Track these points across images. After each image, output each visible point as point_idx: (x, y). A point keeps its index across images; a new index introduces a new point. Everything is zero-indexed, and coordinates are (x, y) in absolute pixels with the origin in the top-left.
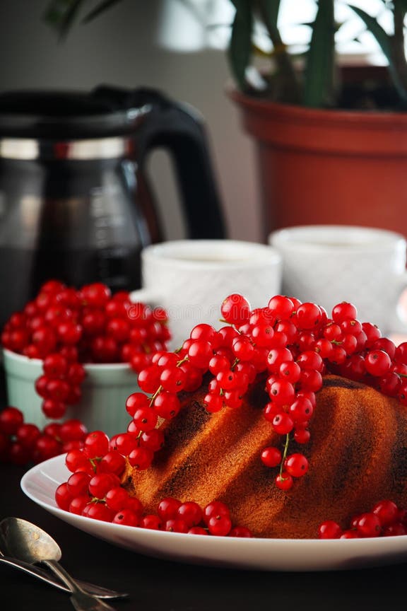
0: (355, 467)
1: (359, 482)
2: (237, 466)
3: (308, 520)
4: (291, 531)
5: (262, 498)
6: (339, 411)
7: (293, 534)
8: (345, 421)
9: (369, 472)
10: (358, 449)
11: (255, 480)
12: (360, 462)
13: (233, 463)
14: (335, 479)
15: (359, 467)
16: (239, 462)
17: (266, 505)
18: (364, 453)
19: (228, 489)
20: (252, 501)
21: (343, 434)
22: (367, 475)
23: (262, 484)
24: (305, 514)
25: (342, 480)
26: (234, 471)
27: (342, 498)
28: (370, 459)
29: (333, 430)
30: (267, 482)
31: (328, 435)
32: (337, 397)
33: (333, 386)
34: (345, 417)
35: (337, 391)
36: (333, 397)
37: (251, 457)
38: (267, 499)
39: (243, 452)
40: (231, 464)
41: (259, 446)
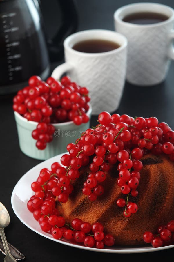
0: (159, 203)
1: (161, 210)
2: (106, 206)
4: (131, 234)
5: (118, 219)
6: (151, 178)
10: (160, 194)
11: (114, 212)
12: (161, 200)
14: (150, 209)
15: (161, 203)
16: (107, 203)
18: (163, 196)
19: (102, 216)
20: (113, 221)
22: (164, 206)
23: (118, 213)
24: (137, 226)
25: (153, 209)
26: (105, 208)
27: (153, 218)
28: (165, 199)
29: (148, 188)
30: (120, 212)
31: (146, 191)
32: (150, 171)
33: (148, 164)
34: (154, 181)
35: (150, 167)
36: (148, 171)
37: (112, 202)
38: (120, 220)
39: (109, 199)
40: (103, 204)
41: (116, 197)
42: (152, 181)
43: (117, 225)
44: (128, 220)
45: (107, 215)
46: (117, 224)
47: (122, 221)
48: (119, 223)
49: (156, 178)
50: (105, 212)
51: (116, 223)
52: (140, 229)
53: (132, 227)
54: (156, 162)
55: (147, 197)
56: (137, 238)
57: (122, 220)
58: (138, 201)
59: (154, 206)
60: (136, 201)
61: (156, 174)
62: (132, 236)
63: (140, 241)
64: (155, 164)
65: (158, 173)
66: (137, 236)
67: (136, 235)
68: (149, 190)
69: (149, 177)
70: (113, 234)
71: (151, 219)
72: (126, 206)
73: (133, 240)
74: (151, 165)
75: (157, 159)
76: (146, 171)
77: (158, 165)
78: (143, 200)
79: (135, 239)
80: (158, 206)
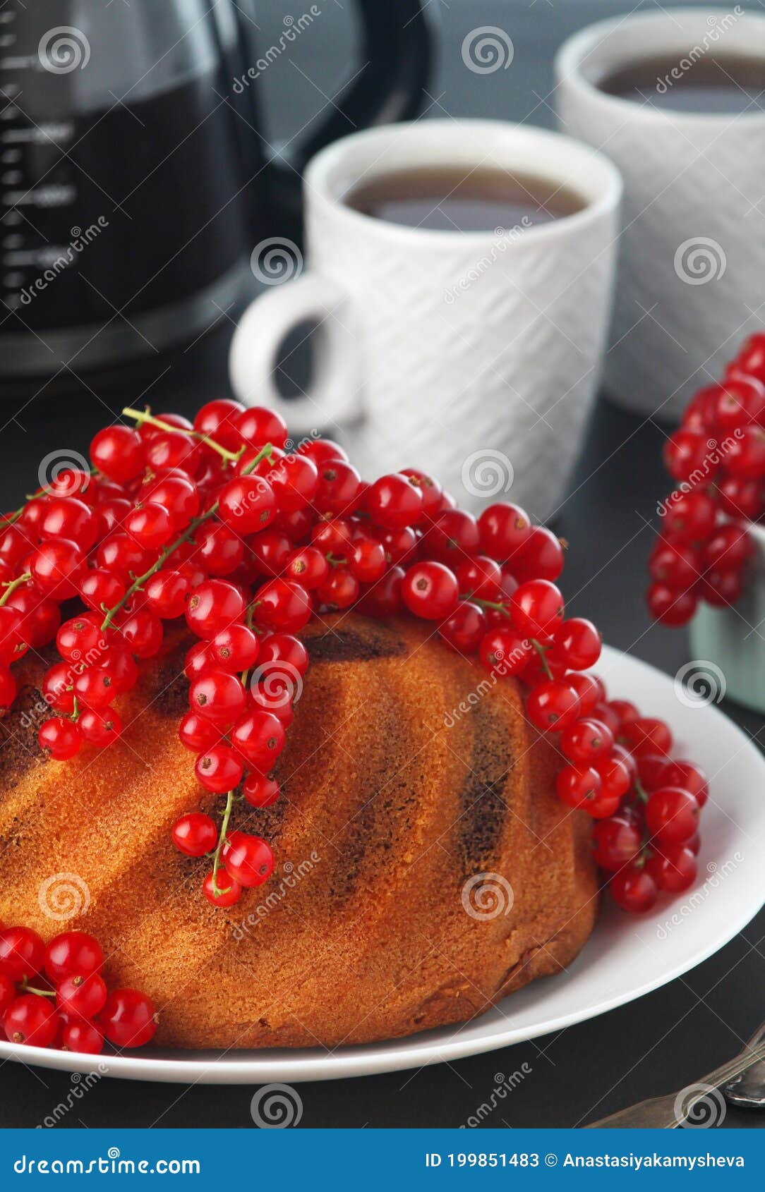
0: (378, 846)
1: (387, 881)
2: (122, 851)
3: (276, 967)
4: (237, 995)
5: (176, 919)
6: (345, 726)
7: (243, 999)
8: (358, 746)
9: (409, 858)
10: (388, 804)
11: (162, 881)
12: (391, 834)
13: (114, 843)
14: (334, 876)
15: (387, 847)
16: (126, 840)
17: (184, 937)
18: (399, 814)
19: (101, 901)
20: (151, 924)
21: (354, 775)
22: (404, 864)
23: (176, 888)
24: (268, 954)
25: (350, 877)
26: (116, 863)
27: (349, 919)
28: (411, 827)
29: (331, 771)
30: (187, 886)
31: (320, 784)
32: (341, 690)
33: (333, 659)
34: (359, 740)
35: (341, 674)
36: (333, 690)
37: (151, 835)
38: (186, 923)
39: (137, 818)
40: (109, 844)
41: (170, 809)
42: (348, 738)
43: (173, 946)
44: (228, 923)
45: (123, 898)
46: (172, 940)
47: (195, 929)
48: (183, 935)
49: (370, 726)
50: (116, 883)
51: (166, 939)
52: (282, 971)
53: (244, 958)
54: (373, 653)
55: (325, 814)
56: (265, 1012)
57: (195, 921)
58: (277, 834)
59: (356, 861)
60: (267, 835)
61: (374, 706)
62: (240, 1003)
63: (279, 1028)
64: (367, 660)
65: (379, 701)
66: (267, 1006)
67: (260, 1000)
68: (332, 784)
69: (334, 719)
70: (150, 992)
71: (340, 922)
72: (218, 851)
73: (247, 1024)
74: (347, 663)
75: (381, 634)
76: (323, 689)
77: (381, 664)
78: (303, 828)
79: (256, 1019)
80: (375, 864)
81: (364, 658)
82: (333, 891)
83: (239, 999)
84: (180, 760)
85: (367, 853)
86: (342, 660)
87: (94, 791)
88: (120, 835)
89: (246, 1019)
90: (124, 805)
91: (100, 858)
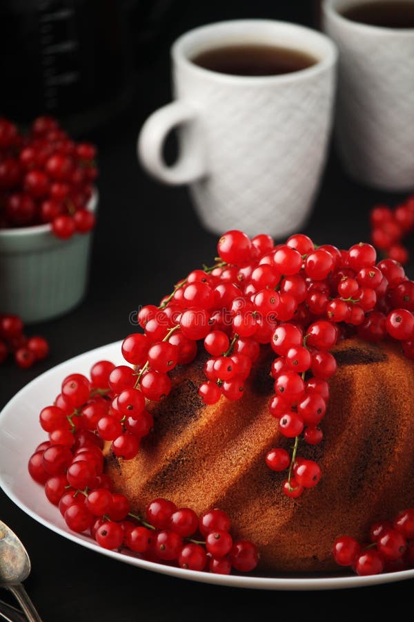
0: (375, 463)
1: (380, 482)
2: (239, 467)
3: (322, 528)
4: (301, 543)
5: (268, 503)
6: (356, 399)
7: (304, 545)
8: (363, 410)
9: (391, 469)
10: (379, 441)
11: (260, 482)
12: (381, 457)
13: (234, 462)
14: (351, 479)
15: (379, 463)
16: (241, 461)
18: (385, 446)
19: (228, 494)
20: (255, 507)
21: (361, 426)
22: (389, 473)
23: (267, 486)
24: (317, 521)
25: (360, 480)
26: (236, 473)
27: (360, 502)
28: (392, 453)
29: (349, 423)
30: (273, 485)
31: (344, 431)
32: (353, 380)
33: (349, 364)
34: (364, 407)
35: (354, 371)
36: (350, 380)
37: (254, 458)
38: (273, 505)
39: (246, 449)
40: (231, 463)
41: (263, 444)
42: (358, 405)
43: (266, 517)
44: (295, 505)
45: (239, 492)
46: (266, 514)
47: (278, 508)
48: (272, 512)
49: (369, 399)
50: (236, 484)
51: (263, 513)
52: (325, 530)
53: (304, 523)
54: (369, 360)
55: (346, 446)
56: (316, 552)
57: (278, 504)
58: (321, 457)
59: (363, 471)
60: (315, 457)
61: (371, 388)
62: (303, 547)
63: (323, 561)
64: (367, 364)
65: (373, 386)
66: (316, 549)
67: (313, 545)
68: (350, 430)
69: (350, 395)
70: (254, 541)
71: (355, 503)
72: (291, 468)
73: (307, 558)
74: (356, 366)
75: (373, 350)
76: (344, 379)
77: (374, 366)
78: (335, 454)
79: (311, 555)
80: (373, 473)
81: (365, 362)
82: (350, 487)
83: (301, 545)
84: (268, 418)
85: (369, 467)
86: (354, 363)
87: (223, 435)
88: (237, 458)
89: (306, 555)
90: (239, 442)
91: (226, 471)
